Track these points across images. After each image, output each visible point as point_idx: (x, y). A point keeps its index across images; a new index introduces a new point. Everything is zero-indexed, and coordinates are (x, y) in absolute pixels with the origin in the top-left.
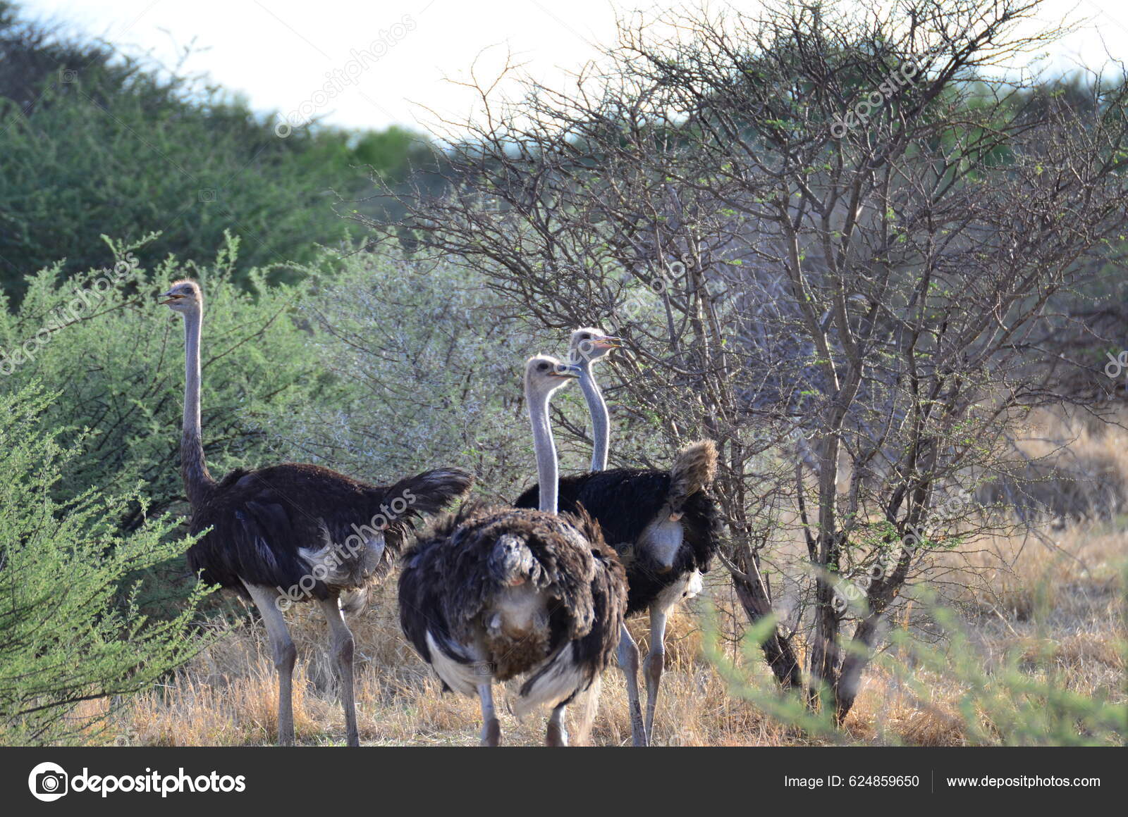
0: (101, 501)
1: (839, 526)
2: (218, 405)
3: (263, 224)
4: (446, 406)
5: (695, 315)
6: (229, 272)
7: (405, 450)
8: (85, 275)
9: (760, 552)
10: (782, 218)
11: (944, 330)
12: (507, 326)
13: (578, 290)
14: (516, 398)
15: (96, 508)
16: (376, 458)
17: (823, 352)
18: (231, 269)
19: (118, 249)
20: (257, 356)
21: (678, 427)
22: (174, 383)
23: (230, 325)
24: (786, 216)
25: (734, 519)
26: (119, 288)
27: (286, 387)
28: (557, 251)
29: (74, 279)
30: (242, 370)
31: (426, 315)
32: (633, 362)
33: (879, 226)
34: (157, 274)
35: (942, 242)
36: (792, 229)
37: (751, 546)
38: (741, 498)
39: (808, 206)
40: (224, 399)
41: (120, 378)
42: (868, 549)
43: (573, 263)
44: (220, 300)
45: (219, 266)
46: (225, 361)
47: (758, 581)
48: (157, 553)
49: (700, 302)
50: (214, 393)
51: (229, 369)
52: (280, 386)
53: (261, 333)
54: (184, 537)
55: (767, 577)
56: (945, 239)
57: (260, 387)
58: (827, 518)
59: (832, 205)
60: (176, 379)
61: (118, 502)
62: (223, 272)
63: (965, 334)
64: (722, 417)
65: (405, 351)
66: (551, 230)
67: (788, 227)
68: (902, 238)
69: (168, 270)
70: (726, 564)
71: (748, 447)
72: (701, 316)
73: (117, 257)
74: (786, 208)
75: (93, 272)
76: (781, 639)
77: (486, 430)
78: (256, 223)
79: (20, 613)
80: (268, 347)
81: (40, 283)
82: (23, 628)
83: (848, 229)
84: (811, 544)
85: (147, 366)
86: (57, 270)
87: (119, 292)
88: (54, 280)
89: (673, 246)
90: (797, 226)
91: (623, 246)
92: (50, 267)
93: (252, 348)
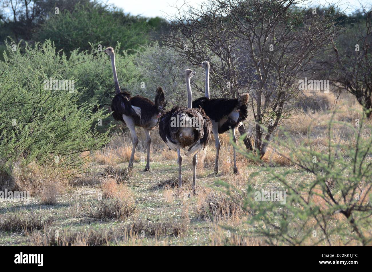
1: (262, 112)
3: (126, 40)
4: (169, 83)
5: (228, 62)
8: (84, 51)
10: (249, 39)
11: (287, 66)
13: (201, 56)
15: (87, 106)
16: (153, 95)
17: (258, 71)
18: (119, 50)
19: (92, 45)
20: (125, 71)
21: (224, 89)
28: (196, 47)
29: (82, 52)
31: (165, 62)
32: (214, 73)
35: (287, 45)
36: (251, 42)
39: (255, 37)
41: (92, 76)
42: (269, 118)
43: (199, 50)
48: (101, 117)
49: (229, 59)
52: (130, 78)
53: (126, 66)
54: (107, 114)
57: (125, 78)
58: (259, 111)
59: (261, 36)
61: (92, 105)
63: (292, 67)
65: (160, 70)
66: (194, 42)
68: (277, 44)
72: (230, 62)
73: (92, 47)
74: (250, 37)
75: (86, 51)
76: (248, 139)
77: (179, 89)
78: (125, 39)
79: (69, 131)
80: (127, 69)
81: (74, 53)
82: (70, 134)
83: (264, 42)
84: (255, 117)
85: (99, 73)
86: (78, 50)
87: (92, 56)
88: (77, 52)
89: (223, 46)
90: (252, 41)
91: (211, 46)
92: (76, 50)
93: (124, 69)
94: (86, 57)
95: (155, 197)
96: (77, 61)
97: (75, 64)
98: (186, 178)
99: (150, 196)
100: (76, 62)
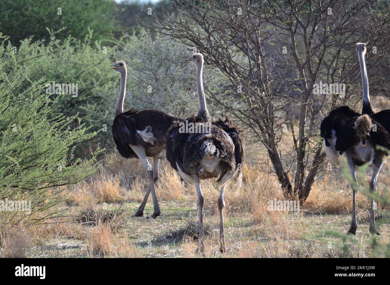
0: (65, 119)
1: (306, 135)
2: (84, 87)
4: (165, 90)
5: (258, 62)
6: (89, 42)
7: (151, 105)
8: (40, 41)
9: (278, 143)
10: (290, 29)
11: (344, 70)
12: (187, 64)
13: (219, 52)
14: (189, 88)
16: (141, 107)
17: (302, 75)
18: (90, 41)
19: (51, 33)
20: (98, 71)
21: (251, 100)
22: (70, 79)
23: (89, 60)
24: (291, 29)
25: (270, 132)
26: (52, 46)
27: (107, 82)
28: (212, 38)
29: (37, 42)
30: (93, 76)
31: (159, 59)
32: (237, 77)
33: (323, 33)
34: (65, 42)
35: (345, 39)
36: (293, 34)
37: (276, 141)
38: (272, 125)
39: (299, 25)
40: (87, 86)
41: (51, 77)
42: (315, 143)
43: (217, 43)
44: (86, 52)
45: (86, 40)
46: (87, 72)
47: (277, 153)
48: (84, 137)
49: (260, 57)
50: (83, 83)
51: (88, 75)
52: (106, 82)
53: (99, 63)
54: (93, 132)
55: (280, 152)
56: (346, 38)
57: (99, 82)
58: (302, 132)
59: (307, 25)
60: (70, 78)
61: (70, 119)
62: (87, 42)
63: (351, 71)
64: (267, 97)
65: (152, 71)
66: (210, 31)
67: (292, 32)
68: (331, 37)
69: (69, 40)
70: (266, 147)
71: (276, 108)
72: (260, 61)
73: (51, 35)
74: (292, 26)
75: (43, 40)
76: (284, 173)
77: (179, 99)
78: (80, 25)
79: (37, 156)
80: (101, 68)
81: (25, 43)
82: (38, 161)
83: (312, 33)
84: (295, 141)
85: (61, 73)
86: (31, 39)
87: (52, 48)
88: (30, 42)
89: (251, 38)
90: (295, 32)
91: (234, 37)
92: (29, 38)
93: (97, 69)
94: (42, 50)
95: (166, 254)
96: (29, 54)
97: (26, 59)
98: (208, 228)
99: (159, 252)
100: (28, 57)
